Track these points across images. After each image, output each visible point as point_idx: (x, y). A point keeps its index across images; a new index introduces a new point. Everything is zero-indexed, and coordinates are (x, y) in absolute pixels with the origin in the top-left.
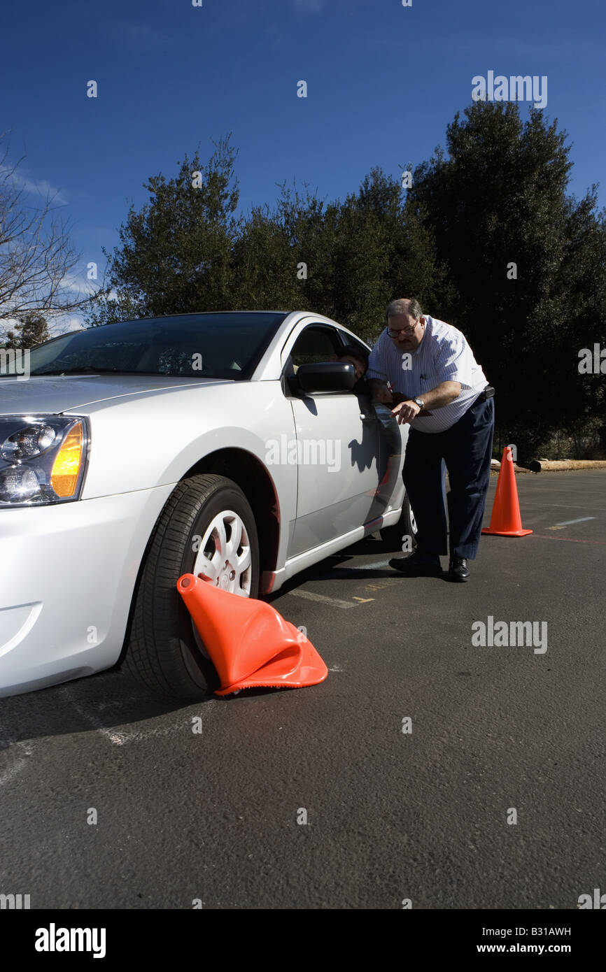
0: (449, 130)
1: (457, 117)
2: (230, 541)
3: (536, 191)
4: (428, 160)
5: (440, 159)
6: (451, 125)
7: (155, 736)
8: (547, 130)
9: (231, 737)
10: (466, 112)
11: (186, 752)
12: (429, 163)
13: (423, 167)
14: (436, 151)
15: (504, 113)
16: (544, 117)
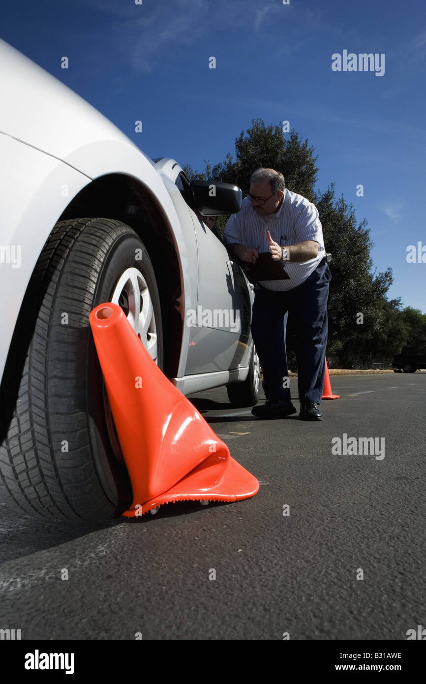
0: (237, 142)
1: (242, 134)
2: (142, 312)
3: (296, 185)
4: (222, 162)
5: (230, 163)
6: (238, 139)
7: (44, 579)
8: (301, 146)
9: (172, 570)
10: (248, 132)
11: (105, 602)
12: (223, 164)
13: (219, 167)
14: (228, 157)
15: (273, 133)
16: (299, 138)
